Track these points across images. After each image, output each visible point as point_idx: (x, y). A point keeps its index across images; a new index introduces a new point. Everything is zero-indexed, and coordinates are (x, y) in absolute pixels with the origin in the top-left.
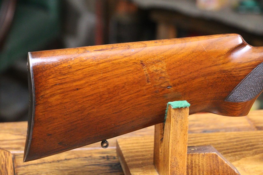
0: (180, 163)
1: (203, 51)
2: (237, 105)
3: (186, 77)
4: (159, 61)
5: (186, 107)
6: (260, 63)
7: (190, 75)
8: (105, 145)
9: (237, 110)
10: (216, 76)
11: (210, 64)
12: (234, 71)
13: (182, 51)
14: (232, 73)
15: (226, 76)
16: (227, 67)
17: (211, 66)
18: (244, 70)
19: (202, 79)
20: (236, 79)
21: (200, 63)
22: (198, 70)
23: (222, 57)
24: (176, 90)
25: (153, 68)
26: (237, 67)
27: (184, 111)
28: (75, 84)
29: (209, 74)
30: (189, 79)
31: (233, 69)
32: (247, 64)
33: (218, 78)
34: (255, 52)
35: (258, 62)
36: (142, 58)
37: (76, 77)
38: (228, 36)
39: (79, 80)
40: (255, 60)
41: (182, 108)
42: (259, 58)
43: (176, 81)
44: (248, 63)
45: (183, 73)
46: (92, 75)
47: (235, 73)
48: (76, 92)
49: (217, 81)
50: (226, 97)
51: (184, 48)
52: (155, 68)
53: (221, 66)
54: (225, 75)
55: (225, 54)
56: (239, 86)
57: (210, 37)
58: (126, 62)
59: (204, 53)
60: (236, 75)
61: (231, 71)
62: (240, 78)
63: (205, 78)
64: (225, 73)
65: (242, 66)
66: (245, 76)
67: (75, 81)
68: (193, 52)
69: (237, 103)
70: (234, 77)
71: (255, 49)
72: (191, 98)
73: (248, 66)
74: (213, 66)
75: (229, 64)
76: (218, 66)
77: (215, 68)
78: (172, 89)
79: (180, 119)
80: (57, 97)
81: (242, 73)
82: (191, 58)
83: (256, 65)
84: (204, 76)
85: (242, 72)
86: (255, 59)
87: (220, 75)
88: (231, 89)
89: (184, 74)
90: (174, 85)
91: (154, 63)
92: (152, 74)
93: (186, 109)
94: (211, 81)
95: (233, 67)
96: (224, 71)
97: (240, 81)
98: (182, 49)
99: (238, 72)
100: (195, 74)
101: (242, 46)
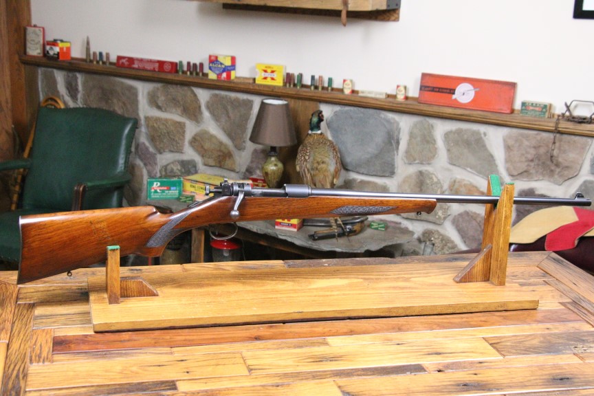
0: (116, 285)
1: (130, 216)
2: (153, 249)
3: (119, 231)
4: (102, 221)
5: (117, 249)
6: (165, 224)
7: (122, 230)
8: (70, 274)
9: (153, 253)
10: (138, 231)
12: (150, 228)
13: (116, 216)
15: (145, 231)
16: (145, 226)
18: (156, 228)
19: (130, 233)
20: (150, 233)
21: (128, 223)
22: (127, 228)
23: (142, 220)
24: (113, 240)
25: (98, 226)
26: (152, 226)
27: (116, 251)
28: (48, 235)
29: (134, 230)
30: (121, 233)
34: (163, 217)
36: (91, 220)
37: (49, 231)
39: (51, 232)
41: (114, 249)
43: (113, 234)
44: (159, 224)
45: (117, 229)
46: (59, 230)
48: (49, 240)
49: (139, 234)
50: (145, 244)
52: (99, 226)
53: (142, 225)
55: (144, 218)
56: (153, 237)
58: (81, 222)
60: (150, 231)
61: (148, 228)
62: (153, 232)
64: (144, 229)
65: (155, 225)
66: (157, 231)
67: (48, 233)
68: (124, 216)
71: (163, 215)
72: (122, 244)
73: (158, 226)
74: (136, 225)
75: (147, 224)
76: (139, 225)
77: (137, 227)
78: (110, 239)
80: (37, 243)
81: (155, 230)
82: (122, 220)
83: (163, 225)
84: (131, 231)
86: (163, 221)
87: (141, 231)
88: (147, 240)
90: (112, 236)
91: (98, 222)
92: (97, 230)
94: (135, 234)
95: (149, 226)
97: (153, 234)
99: (152, 229)
100: (125, 230)
101: (155, 213)
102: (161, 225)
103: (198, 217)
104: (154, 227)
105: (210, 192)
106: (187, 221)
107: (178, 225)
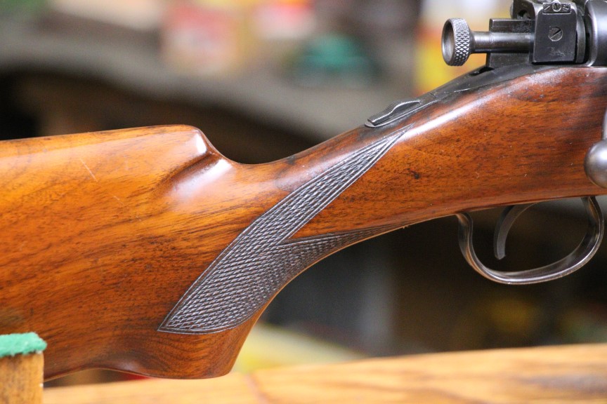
1: (87, 179)
2: (195, 344)
3: (33, 260)
5: (32, 354)
6: (259, 214)
7: (48, 254)
9: (198, 359)
10: (128, 254)
11: (108, 218)
12: (184, 240)
13: (19, 181)
14: (176, 245)
15: (159, 253)
16: (163, 226)
17: (110, 226)
18: (213, 235)
19: (87, 264)
20: (188, 262)
21: (79, 214)
22: (70, 239)
23: (143, 198)
26: (192, 225)
27: (26, 364)
29: (108, 249)
30: (43, 266)
31: (181, 232)
32: (220, 218)
33: (134, 260)
34: (245, 180)
35: (253, 209)
38: (163, 132)
40: (246, 205)
41: (18, 355)
42: (256, 199)
43: (4, 273)
44: (226, 215)
45: (23, 248)
47: (184, 244)
49: (130, 269)
50: (161, 320)
51: (25, 170)
53: (143, 224)
54: (154, 250)
55: (153, 186)
56: (199, 284)
57: (107, 137)
59: (90, 186)
60: (188, 251)
61: (174, 240)
62: (202, 259)
63: (96, 261)
64: (155, 245)
65: (207, 221)
66: (217, 252)
68: (54, 182)
69: (197, 337)
70: (184, 257)
71: (245, 170)
72: (51, 325)
73: (223, 224)
74: (118, 223)
75: (168, 218)
76: (132, 225)
77: (124, 231)
79: (15, 391)
81: (209, 245)
82: (49, 202)
83: (248, 220)
84: (90, 255)
85: (206, 241)
86: (246, 201)
87: (141, 252)
88: (173, 296)
89: (27, 251)
93: (34, 358)
94: (114, 271)
95: (178, 227)
96: (153, 240)
97: (203, 268)
98: (17, 175)
99: (196, 243)
100: (63, 250)
101: (204, 161)
102: (242, 223)
103: (417, 176)
104: (205, 233)
105: (475, 48)
106: (364, 198)
107: (318, 218)
